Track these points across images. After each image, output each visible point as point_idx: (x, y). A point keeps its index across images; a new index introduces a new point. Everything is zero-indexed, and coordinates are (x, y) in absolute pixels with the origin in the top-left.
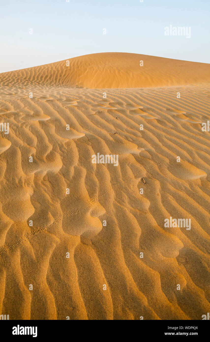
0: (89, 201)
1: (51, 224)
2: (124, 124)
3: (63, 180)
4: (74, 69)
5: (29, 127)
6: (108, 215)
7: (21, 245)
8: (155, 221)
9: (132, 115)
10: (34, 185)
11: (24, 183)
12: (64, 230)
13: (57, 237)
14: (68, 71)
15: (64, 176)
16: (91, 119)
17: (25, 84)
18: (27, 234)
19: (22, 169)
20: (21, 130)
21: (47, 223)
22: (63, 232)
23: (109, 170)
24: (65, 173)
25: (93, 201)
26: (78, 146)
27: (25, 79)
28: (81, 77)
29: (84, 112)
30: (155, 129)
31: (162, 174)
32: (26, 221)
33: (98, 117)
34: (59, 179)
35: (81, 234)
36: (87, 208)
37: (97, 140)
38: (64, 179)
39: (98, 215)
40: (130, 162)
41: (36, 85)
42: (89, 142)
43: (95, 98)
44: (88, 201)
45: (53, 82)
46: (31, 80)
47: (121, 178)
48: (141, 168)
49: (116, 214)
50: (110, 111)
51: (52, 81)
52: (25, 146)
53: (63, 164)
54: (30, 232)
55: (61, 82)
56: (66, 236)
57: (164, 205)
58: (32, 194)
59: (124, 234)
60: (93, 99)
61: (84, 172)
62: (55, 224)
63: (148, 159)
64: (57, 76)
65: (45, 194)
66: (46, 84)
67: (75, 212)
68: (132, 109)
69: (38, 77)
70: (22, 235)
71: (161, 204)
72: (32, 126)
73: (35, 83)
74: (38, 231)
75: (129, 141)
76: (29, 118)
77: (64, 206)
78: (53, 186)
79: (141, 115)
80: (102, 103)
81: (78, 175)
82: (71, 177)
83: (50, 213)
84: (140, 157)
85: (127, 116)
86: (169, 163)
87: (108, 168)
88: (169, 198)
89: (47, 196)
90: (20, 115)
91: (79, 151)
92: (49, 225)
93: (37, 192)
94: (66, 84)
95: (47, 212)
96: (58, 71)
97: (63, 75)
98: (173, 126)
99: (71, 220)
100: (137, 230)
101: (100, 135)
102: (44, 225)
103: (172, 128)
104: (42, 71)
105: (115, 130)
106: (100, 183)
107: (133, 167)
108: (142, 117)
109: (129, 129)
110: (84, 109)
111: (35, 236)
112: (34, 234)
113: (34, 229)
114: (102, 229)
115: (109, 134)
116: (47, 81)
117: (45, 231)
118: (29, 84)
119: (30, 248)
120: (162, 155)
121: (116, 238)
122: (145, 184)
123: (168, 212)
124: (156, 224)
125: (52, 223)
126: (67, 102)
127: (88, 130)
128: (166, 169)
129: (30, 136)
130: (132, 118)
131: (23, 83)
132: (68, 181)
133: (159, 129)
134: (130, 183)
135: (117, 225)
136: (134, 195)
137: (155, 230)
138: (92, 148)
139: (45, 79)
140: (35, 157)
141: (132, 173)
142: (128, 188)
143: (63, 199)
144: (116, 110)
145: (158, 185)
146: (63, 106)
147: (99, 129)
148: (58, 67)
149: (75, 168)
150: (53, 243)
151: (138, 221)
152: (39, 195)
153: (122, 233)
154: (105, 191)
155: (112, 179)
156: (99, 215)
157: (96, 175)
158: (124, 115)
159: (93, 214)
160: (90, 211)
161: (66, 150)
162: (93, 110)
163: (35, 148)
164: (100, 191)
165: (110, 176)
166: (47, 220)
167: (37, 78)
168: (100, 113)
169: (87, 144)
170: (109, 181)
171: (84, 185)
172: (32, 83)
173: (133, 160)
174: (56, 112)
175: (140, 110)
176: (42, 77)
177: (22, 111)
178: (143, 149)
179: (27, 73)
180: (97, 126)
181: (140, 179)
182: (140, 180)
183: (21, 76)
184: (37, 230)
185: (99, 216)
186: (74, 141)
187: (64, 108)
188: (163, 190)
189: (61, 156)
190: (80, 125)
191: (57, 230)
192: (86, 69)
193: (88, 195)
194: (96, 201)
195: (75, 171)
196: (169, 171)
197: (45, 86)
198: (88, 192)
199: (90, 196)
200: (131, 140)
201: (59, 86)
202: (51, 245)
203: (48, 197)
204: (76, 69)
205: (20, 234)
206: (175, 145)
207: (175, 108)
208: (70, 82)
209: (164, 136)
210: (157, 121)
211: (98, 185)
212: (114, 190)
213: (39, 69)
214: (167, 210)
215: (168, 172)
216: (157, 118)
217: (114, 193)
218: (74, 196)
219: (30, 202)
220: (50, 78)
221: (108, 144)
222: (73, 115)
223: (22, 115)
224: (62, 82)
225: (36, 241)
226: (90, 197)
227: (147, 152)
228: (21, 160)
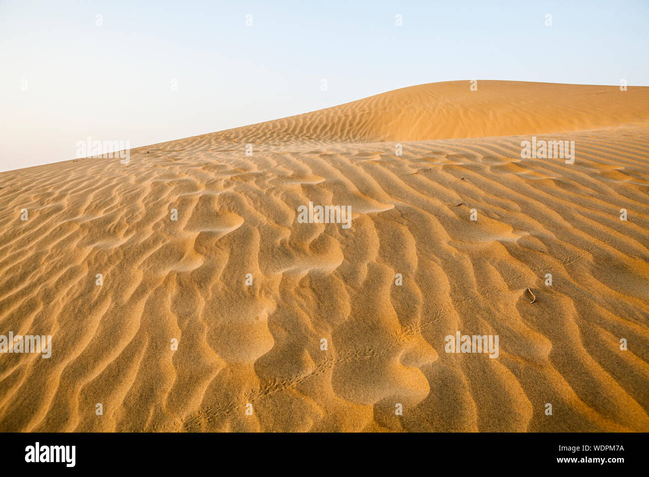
0: (399, 332)
1: (307, 375)
2: (479, 189)
3: (342, 287)
4: (376, 113)
5: (283, 194)
6: (443, 365)
7: (234, 414)
8: (570, 388)
9: (496, 175)
10: (279, 295)
11: (259, 290)
12: (335, 390)
13: (317, 405)
14: (365, 116)
15: (346, 280)
16: (408, 181)
17: (285, 139)
18: (250, 392)
19: (258, 265)
20: (264, 200)
21: (298, 373)
22: (334, 394)
23: (448, 273)
24: (348, 275)
25: (408, 334)
26: (378, 225)
27: (286, 131)
28: (389, 125)
29: (393, 171)
30: (550, 197)
31: (577, 284)
32: (253, 364)
33: (422, 178)
34: (335, 285)
35: (377, 400)
36: (393, 347)
37: (421, 216)
38: (344, 286)
39: (418, 364)
40: (496, 258)
41: (305, 141)
42: (404, 220)
43: (417, 150)
44: (397, 334)
45: (337, 136)
46: (296, 133)
47: (476, 288)
48: (524, 270)
49: (465, 364)
50: (447, 168)
51: (336, 133)
52: (269, 226)
53: (346, 257)
54: (259, 387)
55: (351, 135)
56: (339, 403)
57: (591, 352)
58: (272, 312)
59: (485, 411)
60: (412, 152)
61: (389, 273)
62: (317, 375)
63: (541, 251)
64: (344, 125)
65: (302, 312)
66: (324, 139)
67: (365, 354)
68: (496, 165)
69: (309, 128)
70: (239, 392)
71: (584, 350)
72: (288, 193)
73: (304, 137)
74: (277, 388)
75: (493, 218)
76: (285, 180)
77: (340, 340)
78: (319, 299)
79: (517, 174)
80: (432, 156)
81: (377, 280)
82: (360, 283)
83: (306, 352)
84: (519, 247)
85: (486, 176)
86: (593, 263)
87: (444, 269)
88: (604, 338)
89: (305, 316)
90: (269, 176)
91: (380, 236)
92: (303, 376)
93: (283, 309)
94: (360, 138)
95: (301, 350)
96: (347, 116)
97: (355, 123)
98: (594, 192)
99: (354, 370)
100: (521, 404)
101: (427, 207)
102: (292, 376)
103: (592, 196)
104: (316, 118)
105: (460, 200)
106: (426, 297)
107: (502, 267)
108: (519, 176)
109: (491, 197)
110: (395, 166)
111: (268, 396)
112: (266, 394)
113: (267, 382)
114: (430, 394)
115: (446, 207)
116: (327, 133)
117: (291, 388)
118: (292, 139)
119: (254, 423)
120: (574, 245)
121: (466, 419)
122: (536, 304)
123: (603, 369)
124: (574, 394)
125: (310, 371)
126: (361, 157)
127: (401, 199)
128: (587, 274)
129: (281, 209)
130: (497, 179)
131: (281, 139)
132: (352, 290)
133: (562, 196)
134: (498, 299)
135: (467, 388)
136: (507, 324)
137: (570, 409)
138: (410, 229)
139: (321, 131)
140: (288, 245)
141: (502, 279)
142: (492, 309)
143: (339, 324)
144: (461, 166)
145: (569, 307)
146: (352, 162)
147: (424, 197)
148: (347, 110)
149: (371, 267)
150: (307, 416)
151: (524, 384)
152: (288, 315)
153: (480, 408)
154: (436, 314)
155: (454, 290)
156: (421, 365)
157: (416, 281)
158: (480, 174)
159: (406, 360)
160: (401, 354)
161: (353, 233)
162: (413, 167)
163: (289, 228)
164: (427, 312)
165: (450, 284)
166: (299, 365)
167: (307, 129)
168: (426, 171)
169: (398, 223)
170: (447, 293)
171: (389, 299)
172: (297, 137)
173: (503, 254)
174: (338, 170)
175: (514, 165)
176: (316, 128)
177: (272, 171)
178: (527, 234)
179: (289, 123)
180: (420, 192)
181: (521, 292)
182: (522, 294)
183: (279, 127)
184: (274, 384)
185: (423, 366)
186: (371, 217)
187: (354, 165)
188: (584, 319)
189: (342, 243)
190: (385, 190)
191: (320, 389)
192: (400, 111)
193: (397, 319)
194: (415, 332)
195: (369, 271)
196: (594, 277)
197: (321, 141)
198: (398, 313)
199: (400, 321)
200: (497, 217)
201: (349, 141)
202: (302, 421)
203: (307, 320)
204: (380, 112)
205: (236, 390)
206: (606, 227)
207: (596, 161)
208: (369, 134)
209: (575, 209)
210: (555, 182)
211: (421, 301)
212: (460, 313)
213: (312, 116)
214: (600, 363)
215: (592, 280)
216: (555, 178)
217: (459, 318)
218: (366, 320)
219: (267, 326)
220: (331, 129)
221: (445, 223)
222: (372, 176)
223: (272, 176)
224: (354, 134)
225: (269, 407)
226: (402, 325)
227: (536, 239)
228: (258, 249)
